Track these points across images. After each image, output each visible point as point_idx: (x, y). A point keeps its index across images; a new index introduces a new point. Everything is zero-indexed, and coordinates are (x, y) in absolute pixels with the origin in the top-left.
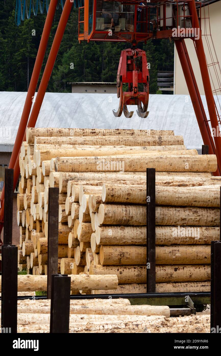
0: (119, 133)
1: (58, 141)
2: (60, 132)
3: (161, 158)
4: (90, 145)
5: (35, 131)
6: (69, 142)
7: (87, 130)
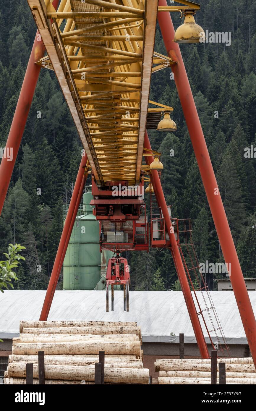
0: (92, 325)
1: (40, 331)
2: (44, 324)
3: (95, 344)
4: (65, 334)
5: (25, 323)
6: (48, 332)
7: (66, 323)
